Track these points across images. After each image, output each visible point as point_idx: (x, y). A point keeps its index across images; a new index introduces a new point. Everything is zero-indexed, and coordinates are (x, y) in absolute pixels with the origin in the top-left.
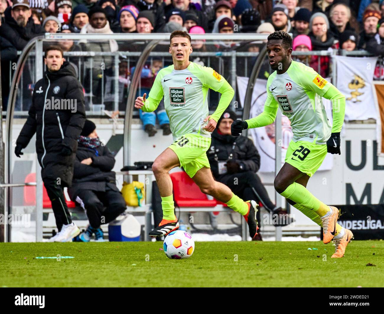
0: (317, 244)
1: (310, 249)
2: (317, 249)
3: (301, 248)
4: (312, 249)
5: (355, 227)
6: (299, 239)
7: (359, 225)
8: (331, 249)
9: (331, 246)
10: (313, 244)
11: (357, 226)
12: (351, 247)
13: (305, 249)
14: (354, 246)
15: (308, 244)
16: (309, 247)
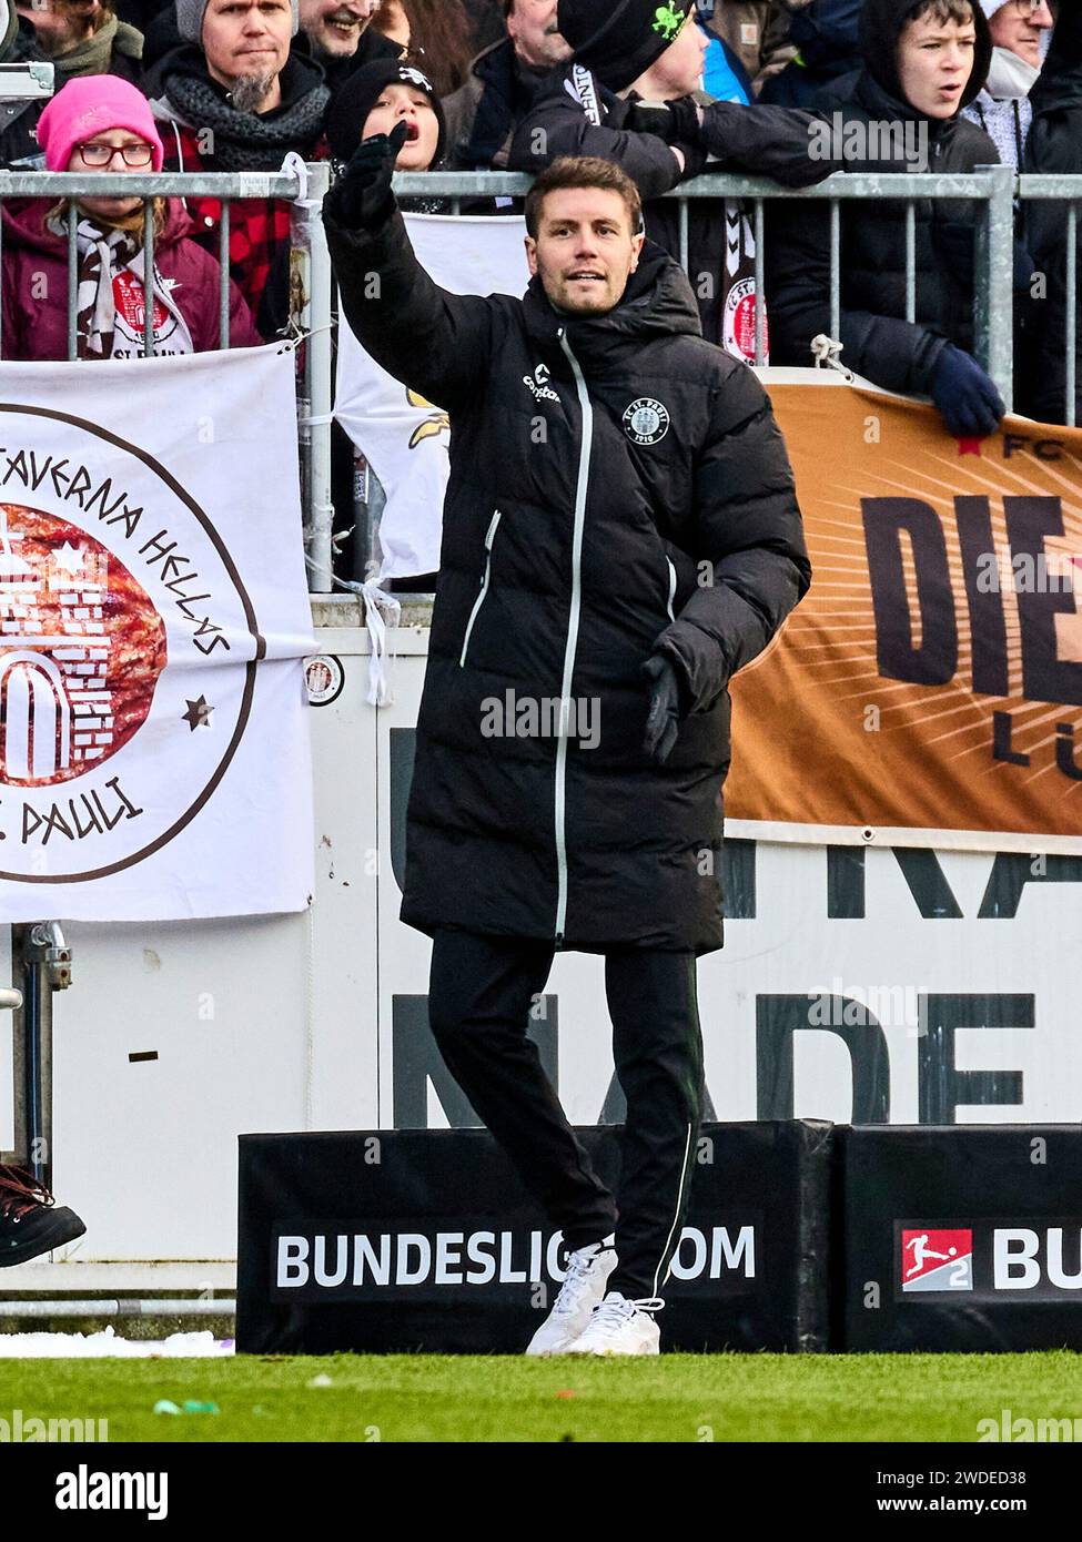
0: (214, 1379)
1: (166, 1406)
2: (215, 1410)
3: (114, 1402)
4: (179, 1405)
5: (451, 1268)
6: (105, 1345)
7: (476, 1255)
8: (299, 1409)
9: (303, 1390)
10: (191, 1378)
11: (467, 1265)
12: (425, 1393)
13: (138, 1406)
14: (444, 1389)
15: (159, 1378)
16: (166, 1397)
